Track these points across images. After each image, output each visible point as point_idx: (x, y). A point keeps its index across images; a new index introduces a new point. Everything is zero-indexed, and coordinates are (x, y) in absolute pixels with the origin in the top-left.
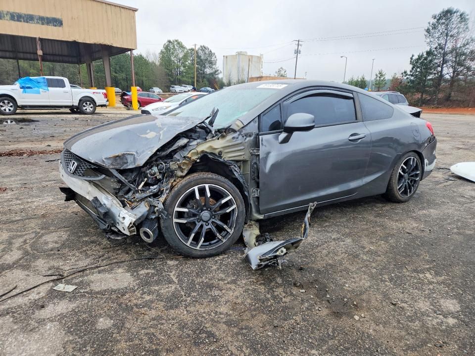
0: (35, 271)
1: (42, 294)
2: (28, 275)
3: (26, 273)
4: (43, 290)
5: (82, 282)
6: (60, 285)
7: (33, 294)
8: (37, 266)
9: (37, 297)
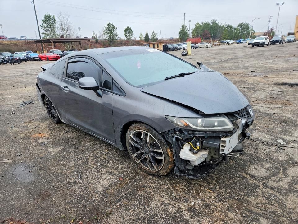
0: (288, 155)
1: (292, 144)
2: (293, 155)
3: (293, 156)
4: (290, 145)
5: (273, 141)
6: (282, 143)
7: (296, 146)
8: (285, 157)
9: (294, 144)
